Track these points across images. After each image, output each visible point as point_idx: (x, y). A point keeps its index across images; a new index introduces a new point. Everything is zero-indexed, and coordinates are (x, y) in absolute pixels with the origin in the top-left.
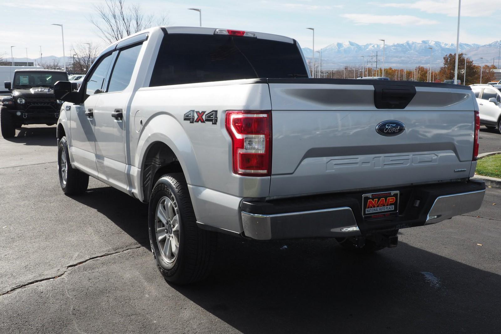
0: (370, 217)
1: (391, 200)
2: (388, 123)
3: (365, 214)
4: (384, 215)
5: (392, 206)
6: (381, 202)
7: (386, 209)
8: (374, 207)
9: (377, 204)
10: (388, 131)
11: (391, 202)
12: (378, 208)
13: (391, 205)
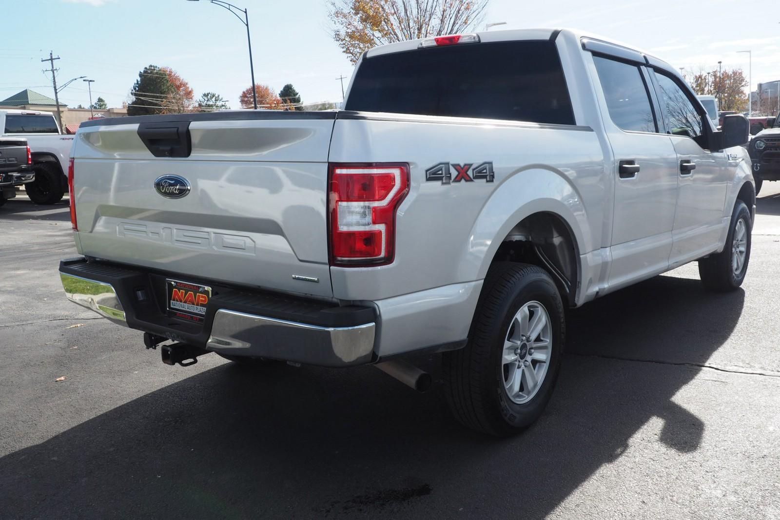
0: (176, 314)
1: (202, 298)
2: (165, 179)
3: (170, 307)
4: (192, 317)
5: (203, 308)
6: (188, 297)
7: (195, 310)
8: (181, 301)
9: (184, 298)
10: (165, 190)
11: (202, 301)
12: (186, 305)
13: (202, 305)
